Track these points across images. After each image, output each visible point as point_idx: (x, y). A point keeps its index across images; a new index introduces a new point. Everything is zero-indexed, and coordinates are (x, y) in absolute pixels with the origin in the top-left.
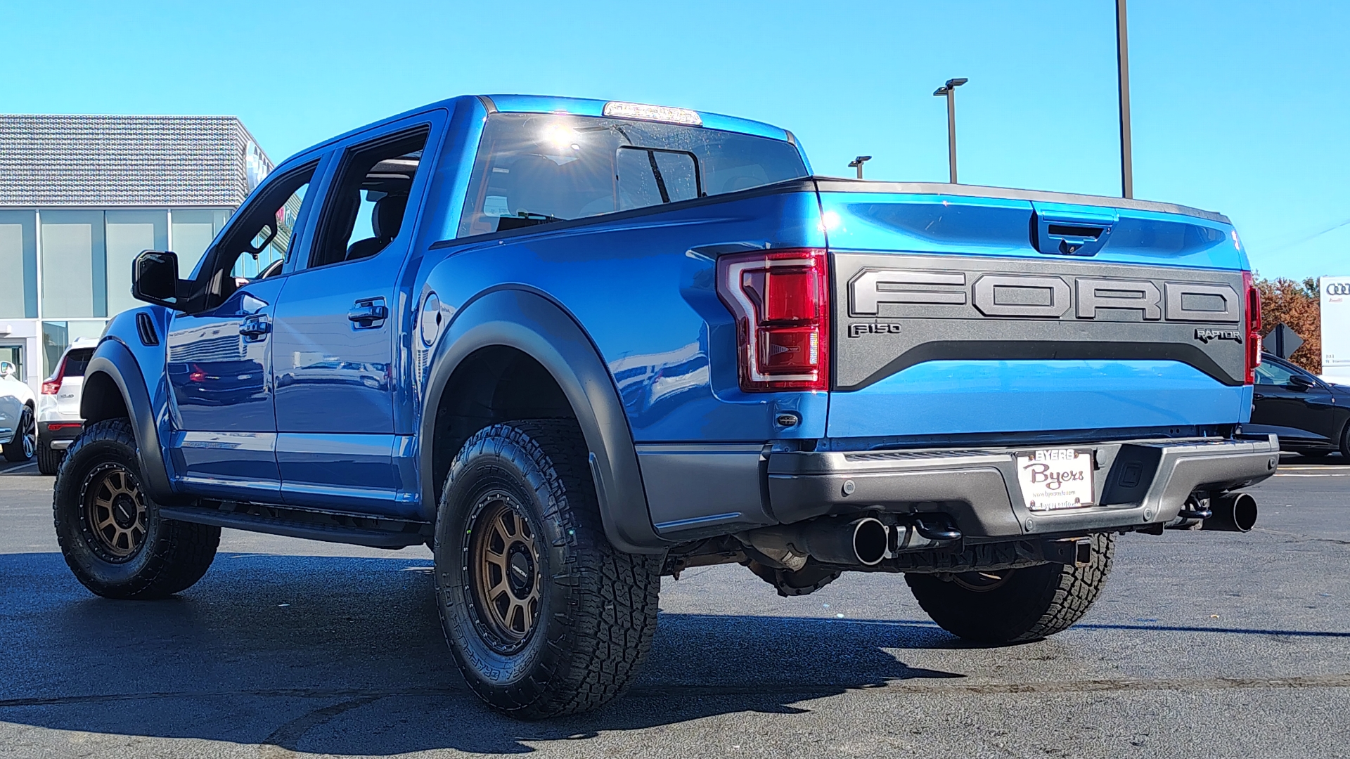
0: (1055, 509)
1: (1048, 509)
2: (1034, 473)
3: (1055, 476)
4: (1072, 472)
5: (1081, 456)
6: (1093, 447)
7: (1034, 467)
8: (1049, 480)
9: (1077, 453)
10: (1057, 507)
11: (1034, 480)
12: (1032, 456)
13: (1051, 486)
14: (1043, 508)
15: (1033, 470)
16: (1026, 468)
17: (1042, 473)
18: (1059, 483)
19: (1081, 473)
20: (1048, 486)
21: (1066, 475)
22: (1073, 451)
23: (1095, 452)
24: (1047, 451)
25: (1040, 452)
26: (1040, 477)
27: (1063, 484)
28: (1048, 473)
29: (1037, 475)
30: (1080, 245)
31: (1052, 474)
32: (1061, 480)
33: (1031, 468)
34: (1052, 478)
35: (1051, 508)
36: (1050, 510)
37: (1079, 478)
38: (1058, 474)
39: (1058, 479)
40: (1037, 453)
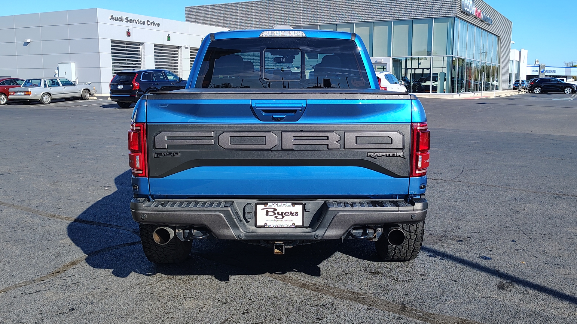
0: (279, 228)
2: (267, 212)
3: (280, 214)
4: (291, 212)
5: (296, 206)
6: (304, 202)
7: (268, 209)
8: (277, 215)
9: (294, 204)
11: (267, 215)
12: (266, 204)
13: (278, 217)
14: (272, 227)
16: (262, 209)
17: (272, 212)
18: (283, 216)
19: (297, 213)
20: (276, 217)
21: (287, 213)
22: (291, 203)
23: (305, 204)
24: (275, 203)
25: (271, 203)
26: (271, 214)
27: (285, 217)
28: (276, 212)
29: (269, 213)
30: (284, 118)
31: (278, 213)
33: (265, 210)
36: (276, 228)
37: (295, 215)
38: (282, 213)
40: (268, 203)
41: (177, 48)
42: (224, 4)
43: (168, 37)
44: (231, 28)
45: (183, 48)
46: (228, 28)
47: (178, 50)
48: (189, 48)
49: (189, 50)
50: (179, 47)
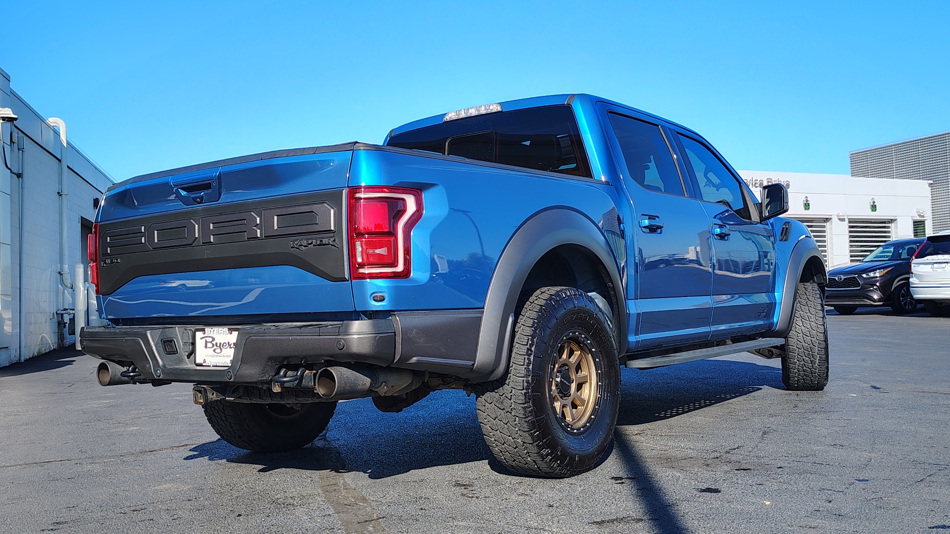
0: (216, 366)
1: (212, 366)
2: (206, 342)
3: (218, 345)
4: (228, 343)
5: (233, 332)
6: (242, 327)
8: (215, 347)
9: (231, 330)
10: (218, 365)
11: (206, 347)
12: (203, 330)
13: (216, 351)
14: (209, 365)
15: (206, 340)
16: (201, 338)
17: (211, 342)
18: (221, 349)
20: (214, 351)
21: (225, 345)
22: (227, 329)
24: (212, 329)
25: (207, 329)
26: (209, 345)
27: (224, 350)
28: (214, 342)
29: (208, 344)
31: (216, 344)
32: (222, 348)
33: (204, 339)
34: (217, 346)
35: (214, 365)
36: (213, 366)
38: (220, 344)
39: (220, 346)
41: (825, 221)
42: (920, 140)
43: (806, 204)
44: (935, 180)
45: (835, 219)
46: (929, 180)
47: (825, 224)
48: (847, 220)
49: (846, 224)
50: (827, 220)
